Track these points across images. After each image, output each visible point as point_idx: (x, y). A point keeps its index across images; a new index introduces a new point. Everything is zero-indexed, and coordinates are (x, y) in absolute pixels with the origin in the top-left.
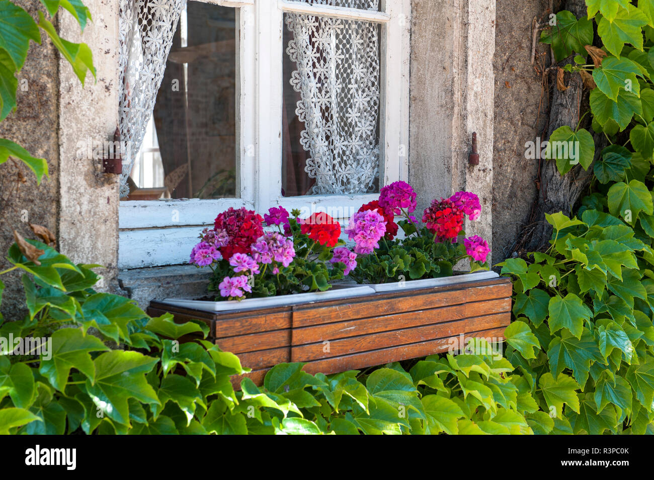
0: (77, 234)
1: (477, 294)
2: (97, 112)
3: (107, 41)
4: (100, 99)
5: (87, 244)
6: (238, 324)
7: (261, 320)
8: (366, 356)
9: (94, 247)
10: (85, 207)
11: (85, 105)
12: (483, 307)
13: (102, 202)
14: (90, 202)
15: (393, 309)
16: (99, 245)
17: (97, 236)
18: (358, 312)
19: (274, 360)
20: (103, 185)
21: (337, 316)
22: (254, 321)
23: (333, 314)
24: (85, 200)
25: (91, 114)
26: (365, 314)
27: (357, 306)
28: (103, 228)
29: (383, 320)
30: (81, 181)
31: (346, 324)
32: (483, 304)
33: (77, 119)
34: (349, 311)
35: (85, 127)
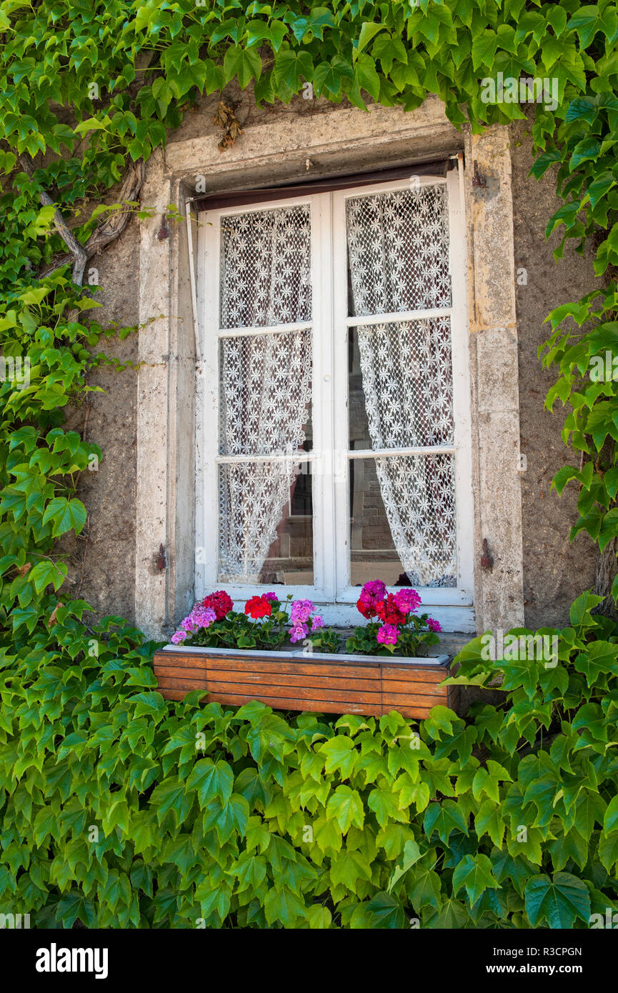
0: (144, 600)
1: (397, 674)
2: (155, 535)
3: (161, 497)
4: (157, 528)
5: (149, 605)
6: (168, 659)
7: (185, 660)
8: (272, 701)
9: (153, 607)
10: (148, 586)
11: (149, 532)
12: (406, 686)
13: (157, 583)
14: (151, 583)
15: (297, 671)
16: (155, 607)
17: (154, 602)
18: (262, 668)
19: (196, 687)
20: (157, 574)
21: (243, 667)
22: (180, 659)
23: (240, 666)
24: (148, 582)
25: (152, 537)
26: (268, 670)
27: (261, 664)
28: (158, 597)
29: (287, 678)
30: (146, 572)
31: (251, 674)
32: (407, 684)
33: (145, 540)
34: (254, 666)
35: (149, 543)
